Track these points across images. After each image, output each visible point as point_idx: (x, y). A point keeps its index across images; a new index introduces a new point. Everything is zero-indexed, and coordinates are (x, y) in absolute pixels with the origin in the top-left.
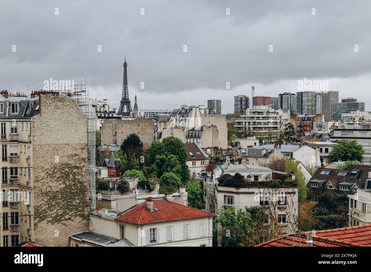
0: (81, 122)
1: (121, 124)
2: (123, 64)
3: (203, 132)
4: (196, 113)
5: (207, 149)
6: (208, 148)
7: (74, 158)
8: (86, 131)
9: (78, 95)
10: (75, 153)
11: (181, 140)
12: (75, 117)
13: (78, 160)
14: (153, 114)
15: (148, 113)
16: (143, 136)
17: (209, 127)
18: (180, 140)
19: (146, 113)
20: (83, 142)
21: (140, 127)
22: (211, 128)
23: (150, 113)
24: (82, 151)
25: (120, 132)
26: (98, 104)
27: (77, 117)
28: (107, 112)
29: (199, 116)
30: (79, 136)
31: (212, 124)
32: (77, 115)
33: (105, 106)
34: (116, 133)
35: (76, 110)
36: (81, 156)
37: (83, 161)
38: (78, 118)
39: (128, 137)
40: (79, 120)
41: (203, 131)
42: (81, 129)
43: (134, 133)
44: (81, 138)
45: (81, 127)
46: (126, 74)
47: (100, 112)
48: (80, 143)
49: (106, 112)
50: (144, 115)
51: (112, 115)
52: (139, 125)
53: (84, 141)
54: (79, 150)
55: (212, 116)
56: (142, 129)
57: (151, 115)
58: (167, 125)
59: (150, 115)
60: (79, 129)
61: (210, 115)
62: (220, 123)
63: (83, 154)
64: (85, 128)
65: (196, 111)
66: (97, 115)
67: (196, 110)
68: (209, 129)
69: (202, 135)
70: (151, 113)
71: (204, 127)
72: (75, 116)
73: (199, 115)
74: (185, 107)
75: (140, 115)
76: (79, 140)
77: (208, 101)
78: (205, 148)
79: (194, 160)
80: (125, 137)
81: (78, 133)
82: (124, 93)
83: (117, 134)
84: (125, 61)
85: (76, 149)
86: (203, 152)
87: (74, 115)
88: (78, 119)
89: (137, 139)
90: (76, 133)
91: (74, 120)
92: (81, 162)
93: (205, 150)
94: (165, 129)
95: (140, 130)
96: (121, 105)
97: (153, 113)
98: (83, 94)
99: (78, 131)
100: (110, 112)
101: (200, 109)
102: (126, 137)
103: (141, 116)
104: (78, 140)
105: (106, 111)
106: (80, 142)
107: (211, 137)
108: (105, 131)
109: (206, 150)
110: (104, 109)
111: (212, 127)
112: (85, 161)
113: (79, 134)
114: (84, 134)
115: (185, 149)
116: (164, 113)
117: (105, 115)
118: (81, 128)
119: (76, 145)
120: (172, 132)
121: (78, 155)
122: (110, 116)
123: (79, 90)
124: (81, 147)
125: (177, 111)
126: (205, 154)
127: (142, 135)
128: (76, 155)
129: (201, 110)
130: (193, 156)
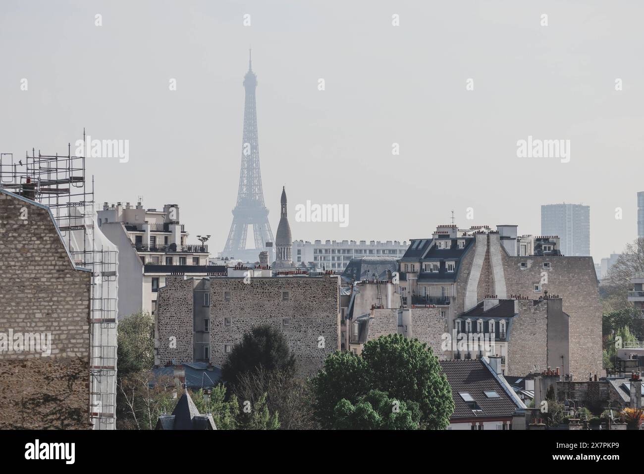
0: (68, 283)
1: (224, 290)
2: (243, 79)
3: (511, 320)
4: (488, 252)
5: (526, 381)
6: (530, 377)
7: (44, 410)
8: (84, 315)
9: (57, 192)
10: (45, 391)
11: (429, 349)
12: (45, 267)
13: (54, 417)
14: (346, 255)
15: (326, 250)
16: (300, 335)
17: (536, 302)
18: (426, 349)
19: (320, 251)
20: (72, 355)
21: (291, 303)
22: (543, 307)
23: (333, 251)
24: (70, 387)
25: (221, 319)
26: (147, 222)
27: (52, 267)
28: (179, 249)
29: (500, 262)
30: (59, 335)
31: (546, 292)
32: (53, 263)
33: (171, 227)
34: (207, 321)
35: (51, 244)
36: (67, 401)
37: (74, 419)
38: (58, 271)
39: (246, 337)
40: (59, 278)
41: (515, 318)
42: (68, 309)
43: (269, 321)
44: (66, 342)
45: (67, 303)
46: (254, 114)
47: (154, 249)
48: (62, 359)
49: (175, 250)
50: (315, 258)
51: (196, 260)
52: (285, 294)
53: (76, 350)
54: (60, 383)
55: (546, 265)
56: (297, 308)
57: (339, 258)
58: (386, 296)
59: (333, 258)
60: (61, 310)
61: (540, 259)
62: (576, 287)
63: (71, 397)
64: (82, 305)
65: (488, 246)
66: (143, 258)
67: (488, 242)
68: (536, 309)
69: (510, 328)
70: (339, 251)
71: (516, 302)
72: (49, 263)
73: (500, 257)
74: (450, 232)
75: (299, 258)
76: (60, 346)
77: (543, 207)
78: (518, 378)
79: (477, 418)
80: (237, 336)
81: (55, 324)
82: (245, 181)
83: (210, 326)
84: (250, 69)
85: (47, 378)
86: (511, 390)
87: (42, 263)
88: (56, 275)
89: (276, 345)
90: (49, 324)
91: (44, 277)
92: (66, 422)
93: (518, 383)
94: (379, 308)
95: (291, 313)
96: (233, 223)
97: (344, 251)
98: (74, 188)
99: (55, 315)
100: (190, 248)
101: (502, 238)
102: (241, 335)
103: (303, 263)
104: (57, 348)
105: (173, 247)
106: (64, 355)
107: (542, 337)
108: (168, 315)
109: (522, 385)
110: (166, 238)
111: (545, 301)
112: (79, 420)
113: (60, 327)
114: (78, 328)
115: (443, 378)
116: (384, 251)
117: (170, 260)
118: (67, 307)
119: (50, 366)
120: (401, 319)
121: (55, 399)
122: (190, 262)
123: (62, 176)
124: (65, 371)
125: (421, 247)
126: (517, 398)
127: (298, 329)
128: (47, 399)
129: (506, 242)
130: (473, 405)
